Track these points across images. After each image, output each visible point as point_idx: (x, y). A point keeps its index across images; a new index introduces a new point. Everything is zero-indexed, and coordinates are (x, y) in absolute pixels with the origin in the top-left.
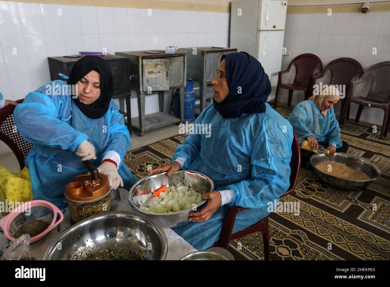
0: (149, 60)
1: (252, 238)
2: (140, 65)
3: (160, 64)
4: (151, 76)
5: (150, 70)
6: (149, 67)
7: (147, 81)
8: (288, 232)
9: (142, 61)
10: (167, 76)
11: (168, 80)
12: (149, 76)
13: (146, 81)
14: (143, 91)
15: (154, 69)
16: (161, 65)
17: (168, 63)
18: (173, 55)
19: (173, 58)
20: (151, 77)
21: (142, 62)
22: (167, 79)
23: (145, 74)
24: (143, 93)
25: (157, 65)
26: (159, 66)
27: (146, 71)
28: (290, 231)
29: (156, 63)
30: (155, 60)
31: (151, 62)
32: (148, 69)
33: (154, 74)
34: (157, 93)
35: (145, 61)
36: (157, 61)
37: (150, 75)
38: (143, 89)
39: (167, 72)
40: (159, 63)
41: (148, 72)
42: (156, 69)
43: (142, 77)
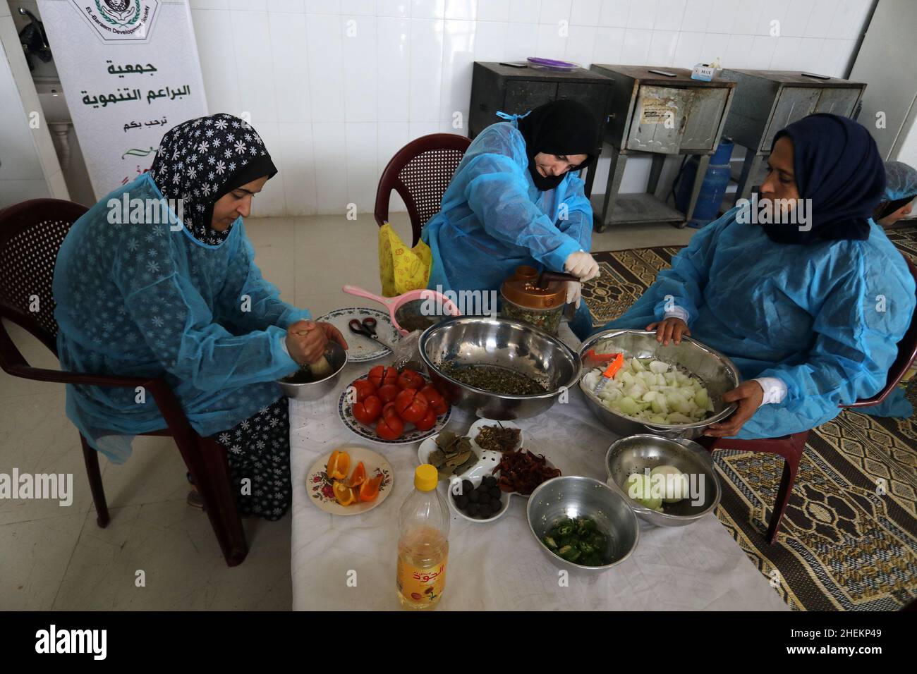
0: (654, 89)
1: (761, 469)
2: (634, 96)
3: (673, 100)
4: (648, 121)
5: (651, 109)
6: (651, 102)
7: (640, 129)
8: (846, 486)
9: (639, 88)
10: (682, 127)
11: (682, 135)
12: (646, 120)
13: (637, 130)
14: (626, 149)
15: (660, 107)
16: (675, 103)
17: (691, 100)
18: (706, 85)
19: (704, 91)
20: (649, 123)
21: (638, 91)
22: (680, 133)
23: (639, 116)
24: (625, 152)
25: (667, 100)
26: (670, 104)
27: (641, 111)
28: (851, 485)
29: (666, 96)
30: (665, 90)
31: (657, 92)
32: (646, 107)
33: (657, 118)
34: (652, 155)
35: (644, 90)
36: (670, 93)
37: (649, 118)
38: (626, 145)
39: (684, 118)
40: (672, 98)
41: (645, 113)
42: (663, 108)
43: (630, 121)
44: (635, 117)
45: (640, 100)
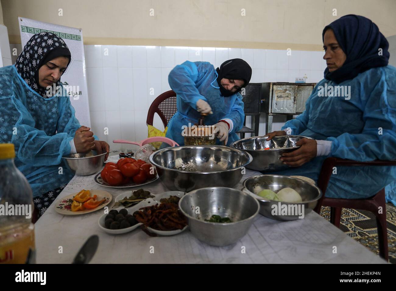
0: (279, 86)
2: (271, 90)
3: (289, 90)
5: (279, 94)
6: (279, 92)
7: (276, 104)
9: (273, 86)
10: (295, 101)
11: (295, 104)
13: (275, 104)
14: (271, 113)
15: (283, 93)
16: (290, 91)
17: (296, 89)
18: (302, 84)
19: (302, 87)
20: (279, 101)
21: (273, 88)
22: (294, 104)
23: (275, 98)
24: (271, 114)
26: (287, 92)
27: (275, 95)
29: (285, 89)
30: (284, 86)
31: (281, 87)
32: (277, 94)
33: (283, 98)
35: (275, 87)
36: (286, 87)
37: (279, 99)
38: (271, 111)
39: (295, 97)
40: (288, 89)
41: (277, 96)
42: (285, 93)
43: (271, 101)
44: (273, 98)
45: (274, 91)
